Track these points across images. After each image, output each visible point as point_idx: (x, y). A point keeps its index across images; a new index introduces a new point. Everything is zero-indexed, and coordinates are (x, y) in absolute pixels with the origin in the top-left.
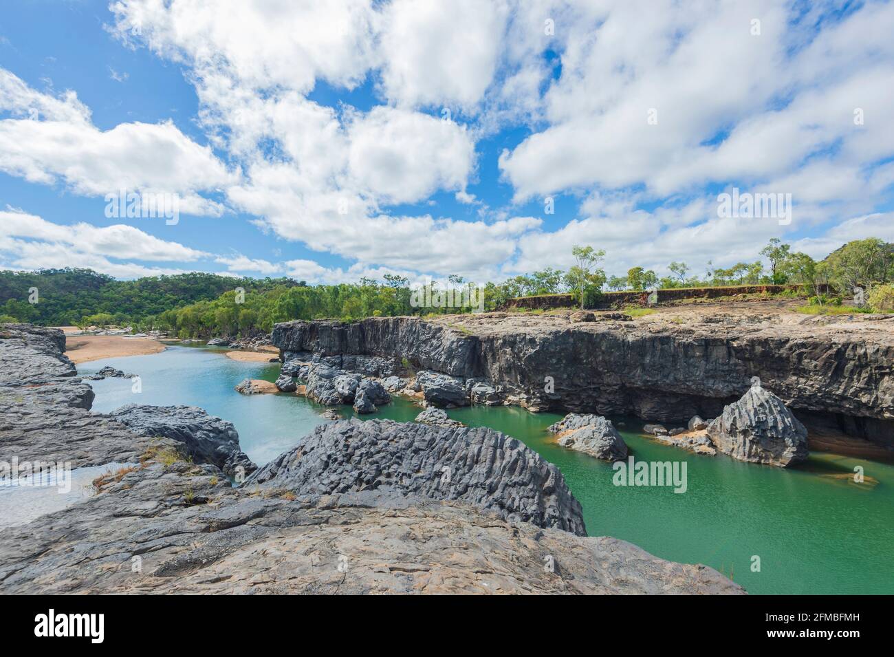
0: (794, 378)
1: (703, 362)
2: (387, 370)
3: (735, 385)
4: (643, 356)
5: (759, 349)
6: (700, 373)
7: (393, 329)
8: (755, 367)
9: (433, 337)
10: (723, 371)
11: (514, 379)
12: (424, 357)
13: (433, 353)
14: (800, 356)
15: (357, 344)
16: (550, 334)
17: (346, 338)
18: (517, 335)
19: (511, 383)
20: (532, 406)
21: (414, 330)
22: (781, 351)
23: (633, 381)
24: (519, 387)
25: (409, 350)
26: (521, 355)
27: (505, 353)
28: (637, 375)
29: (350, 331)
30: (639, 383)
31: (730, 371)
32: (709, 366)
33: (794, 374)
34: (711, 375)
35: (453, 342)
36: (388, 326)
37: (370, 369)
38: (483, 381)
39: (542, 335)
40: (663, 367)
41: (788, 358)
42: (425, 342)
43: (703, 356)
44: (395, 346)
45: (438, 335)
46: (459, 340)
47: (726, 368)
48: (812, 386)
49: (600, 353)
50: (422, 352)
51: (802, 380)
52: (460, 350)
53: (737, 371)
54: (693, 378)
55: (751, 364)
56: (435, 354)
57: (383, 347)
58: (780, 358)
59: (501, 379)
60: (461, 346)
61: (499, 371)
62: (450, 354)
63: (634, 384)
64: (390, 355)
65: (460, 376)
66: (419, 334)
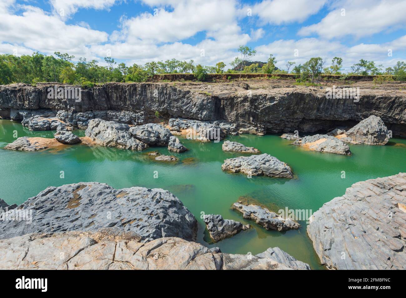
0: (374, 111)
1: (343, 106)
2: (138, 119)
3: (352, 115)
4: (320, 104)
5: (366, 100)
6: (340, 111)
7: (142, 91)
8: (361, 107)
9: (184, 97)
10: (349, 109)
11: (247, 119)
12: (175, 110)
13: (185, 108)
14: (380, 102)
15: (105, 103)
16: (284, 94)
17: (93, 98)
18: (260, 95)
19: (244, 122)
20: (260, 133)
21: (165, 92)
22: (373, 101)
23: (311, 116)
24: (250, 123)
25: (160, 106)
26: (260, 106)
27: (244, 106)
28: (314, 113)
29: (96, 93)
30: (313, 117)
31: (351, 109)
32: (345, 108)
33: (374, 110)
34: (344, 111)
35: (204, 100)
36: (135, 89)
37: (124, 120)
38: (224, 122)
39: (280, 95)
40: (327, 109)
41: (375, 104)
42: (177, 101)
43: (343, 103)
44: (144, 103)
45: (188, 95)
46: (208, 99)
47: (350, 108)
48: (380, 114)
49: (303, 104)
50: (174, 107)
51: (377, 112)
52: (209, 105)
53: (354, 109)
54: (338, 113)
55: (359, 106)
56: (187, 108)
57: (131, 105)
58: (372, 103)
59: (237, 120)
60: (210, 102)
61: (236, 116)
62: (202, 107)
63: (310, 117)
64: (139, 109)
65: (208, 120)
66: (170, 95)
